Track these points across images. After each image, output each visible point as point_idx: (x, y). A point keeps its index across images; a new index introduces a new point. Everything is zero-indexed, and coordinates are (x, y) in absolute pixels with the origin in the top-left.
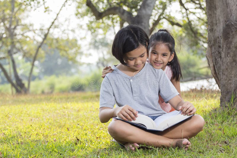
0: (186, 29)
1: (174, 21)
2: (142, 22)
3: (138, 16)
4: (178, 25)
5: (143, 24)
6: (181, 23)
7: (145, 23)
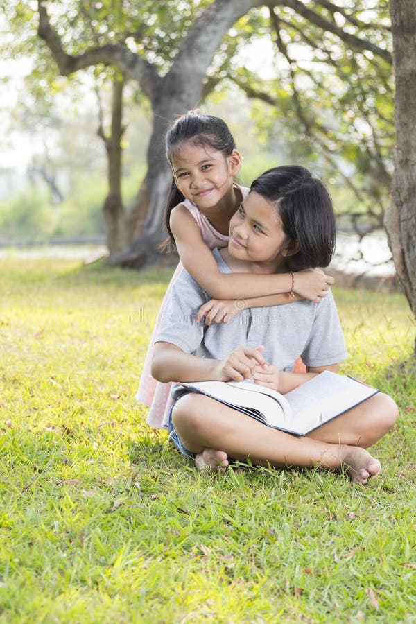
0: (285, 111)
1: (256, 87)
2: (182, 92)
3: (171, 75)
4: (264, 97)
5: (184, 97)
6: (273, 94)
7: (189, 96)
